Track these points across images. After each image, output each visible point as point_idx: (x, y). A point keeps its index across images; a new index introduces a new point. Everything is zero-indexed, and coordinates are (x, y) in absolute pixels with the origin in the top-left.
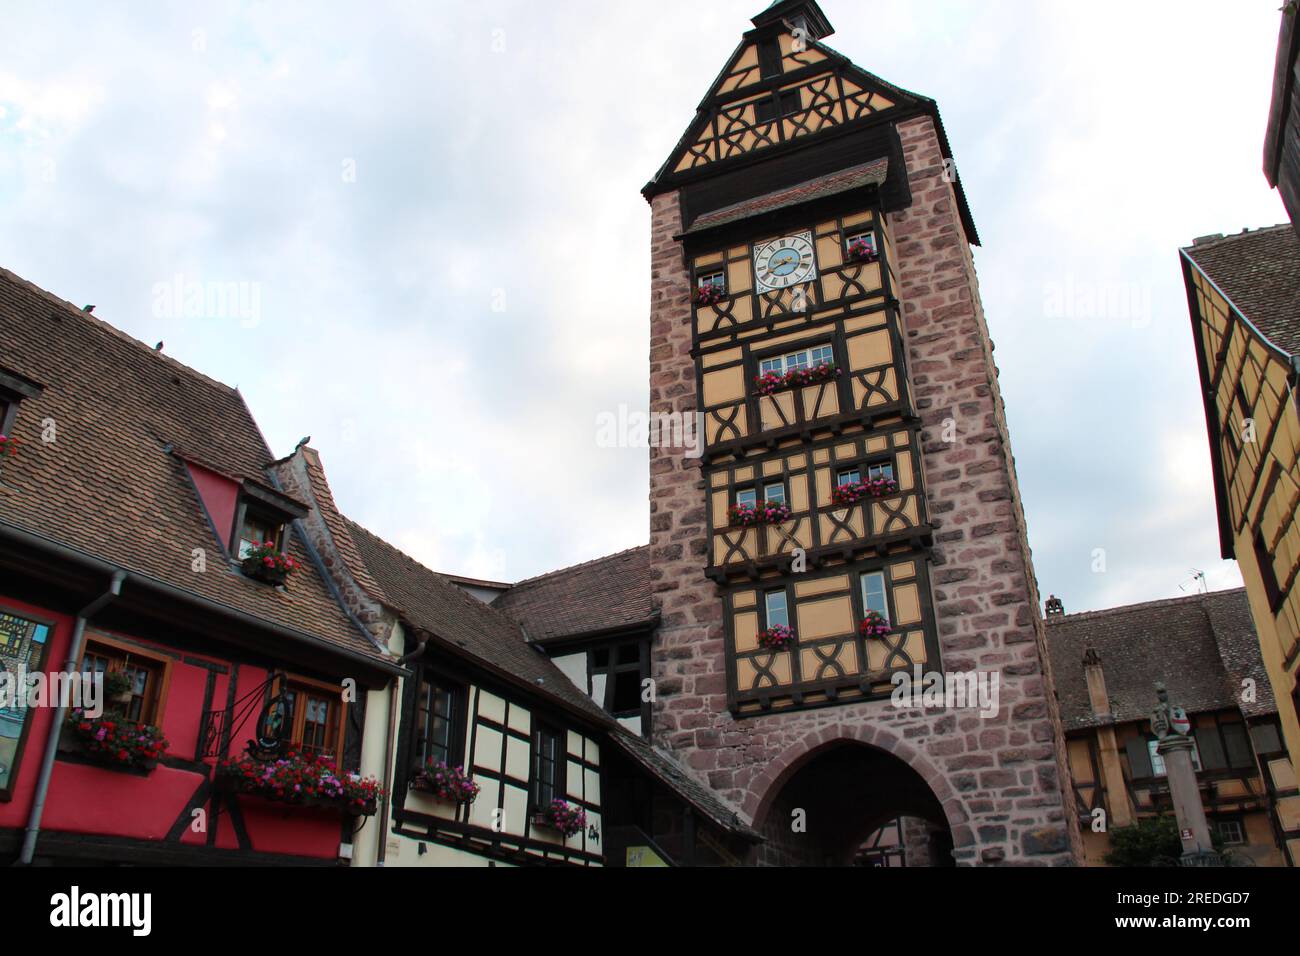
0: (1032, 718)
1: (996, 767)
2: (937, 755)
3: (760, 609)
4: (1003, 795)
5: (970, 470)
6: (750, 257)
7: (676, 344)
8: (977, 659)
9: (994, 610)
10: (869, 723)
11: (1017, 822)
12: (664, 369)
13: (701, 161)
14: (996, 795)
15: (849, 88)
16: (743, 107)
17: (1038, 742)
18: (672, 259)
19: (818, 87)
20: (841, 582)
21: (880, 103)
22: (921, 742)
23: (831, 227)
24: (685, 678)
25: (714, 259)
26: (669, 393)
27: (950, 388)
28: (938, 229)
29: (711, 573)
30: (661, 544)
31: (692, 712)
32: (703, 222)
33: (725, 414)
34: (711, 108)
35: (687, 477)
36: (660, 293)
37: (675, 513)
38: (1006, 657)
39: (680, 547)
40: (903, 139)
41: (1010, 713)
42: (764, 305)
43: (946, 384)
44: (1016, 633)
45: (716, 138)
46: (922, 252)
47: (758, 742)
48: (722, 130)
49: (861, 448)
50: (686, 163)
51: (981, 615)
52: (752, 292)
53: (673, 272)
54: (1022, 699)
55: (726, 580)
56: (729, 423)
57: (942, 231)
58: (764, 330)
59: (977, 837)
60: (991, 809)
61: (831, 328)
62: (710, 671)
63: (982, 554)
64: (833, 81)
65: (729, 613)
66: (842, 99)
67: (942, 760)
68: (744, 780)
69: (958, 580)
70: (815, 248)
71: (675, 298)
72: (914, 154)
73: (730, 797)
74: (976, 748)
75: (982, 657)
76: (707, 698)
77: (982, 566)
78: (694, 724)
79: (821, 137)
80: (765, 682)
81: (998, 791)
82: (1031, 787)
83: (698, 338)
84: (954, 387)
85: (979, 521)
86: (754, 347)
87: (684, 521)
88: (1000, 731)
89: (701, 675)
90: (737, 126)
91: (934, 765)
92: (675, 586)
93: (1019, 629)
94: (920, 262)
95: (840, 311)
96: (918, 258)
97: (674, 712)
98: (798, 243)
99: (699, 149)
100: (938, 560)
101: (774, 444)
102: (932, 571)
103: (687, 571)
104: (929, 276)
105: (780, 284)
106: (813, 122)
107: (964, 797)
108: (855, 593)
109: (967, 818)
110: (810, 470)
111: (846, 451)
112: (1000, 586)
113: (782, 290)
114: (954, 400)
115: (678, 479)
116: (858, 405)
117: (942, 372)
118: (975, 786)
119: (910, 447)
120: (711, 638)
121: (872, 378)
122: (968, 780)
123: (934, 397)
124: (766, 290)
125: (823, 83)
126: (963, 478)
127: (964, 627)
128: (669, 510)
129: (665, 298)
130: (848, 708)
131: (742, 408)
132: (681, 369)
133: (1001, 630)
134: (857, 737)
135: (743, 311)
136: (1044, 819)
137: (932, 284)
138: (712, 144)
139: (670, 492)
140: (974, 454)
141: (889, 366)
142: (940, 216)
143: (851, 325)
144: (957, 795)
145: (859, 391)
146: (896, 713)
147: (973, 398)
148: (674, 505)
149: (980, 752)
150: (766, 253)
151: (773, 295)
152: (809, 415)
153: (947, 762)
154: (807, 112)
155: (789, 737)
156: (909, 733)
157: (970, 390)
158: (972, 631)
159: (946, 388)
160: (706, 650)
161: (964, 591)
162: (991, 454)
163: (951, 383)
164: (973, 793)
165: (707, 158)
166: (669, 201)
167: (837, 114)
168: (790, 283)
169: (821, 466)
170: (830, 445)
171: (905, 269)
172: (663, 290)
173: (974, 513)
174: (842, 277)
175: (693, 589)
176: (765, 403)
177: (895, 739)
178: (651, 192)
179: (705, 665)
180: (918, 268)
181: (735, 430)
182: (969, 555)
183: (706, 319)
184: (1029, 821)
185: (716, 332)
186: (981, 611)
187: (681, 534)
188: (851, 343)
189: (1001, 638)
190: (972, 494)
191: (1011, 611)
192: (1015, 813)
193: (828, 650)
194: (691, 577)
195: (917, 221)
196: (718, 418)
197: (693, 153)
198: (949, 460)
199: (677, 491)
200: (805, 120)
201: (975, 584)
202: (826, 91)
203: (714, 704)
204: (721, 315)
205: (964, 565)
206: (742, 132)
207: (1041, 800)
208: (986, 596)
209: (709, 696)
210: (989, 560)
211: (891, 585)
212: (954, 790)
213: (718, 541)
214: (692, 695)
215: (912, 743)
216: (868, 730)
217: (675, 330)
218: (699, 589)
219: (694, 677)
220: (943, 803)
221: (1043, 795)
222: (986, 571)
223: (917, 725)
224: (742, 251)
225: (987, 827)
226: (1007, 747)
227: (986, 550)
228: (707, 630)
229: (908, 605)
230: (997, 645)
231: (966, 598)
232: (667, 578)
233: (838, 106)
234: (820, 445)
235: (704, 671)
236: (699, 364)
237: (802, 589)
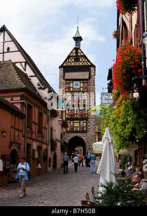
2: (85, 139)
3: (70, 123)
6: (73, 83)
8: (90, 131)
15: (86, 60)
16: (73, 58)
19: (82, 58)
20: (79, 121)
21: (89, 64)
22: (84, 137)
23: (82, 82)
34: (69, 57)
38: (93, 131)
40: (91, 70)
41: (92, 136)
47: (69, 135)
48: (70, 61)
50: (65, 65)
52: (73, 87)
53: (62, 80)
54: (94, 135)
55: (67, 119)
64: (84, 58)
66: (85, 62)
68: (67, 139)
69: (90, 123)
70: (80, 84)
72: (92, 72)
74: (89, 138)
77: (92, 122)
79: (82, 66)
80: (70, 130)
83: (66, 91)
85: (92, 117)
86: (72, 94)
90: (72, 61)
96: (90, 86)
98: (78, 82)
100: (88, 120)
102: (87, 122)
106: (81, 64)
108: (80, 123)
109: (87, 144)
110: (77, 110)
118: (89, 142)
127: (89, 127)
129: (61, 83)
130: (78, 133)
134: (78, 136)
135: (71, 89)
137: (91, 90)
138: (68, 63)
144: (87, 142)
146: (82, 134)
151: (75, 88)
154: (80, 62)
155: (72, 135)
165: (67, 65)
166: (62, 69)
167: (84, 64)
168: (77, 88)
174: (83, 88)
177: (82, 137)
178: (60, 67)
182: (91, 120)
185: (68, 91)
193: (77, 128)
195: (91, 81)
197: (66, 63)
202: (83, 60)
204: (69, 89)
208: (92, 125)
211: (83, 122)
213: (67, 115)
216: (80, 136)
227: (93, 120)
229: (85, 125)
230: (92, 129)
231: (90, 125)
237: (75, 121)
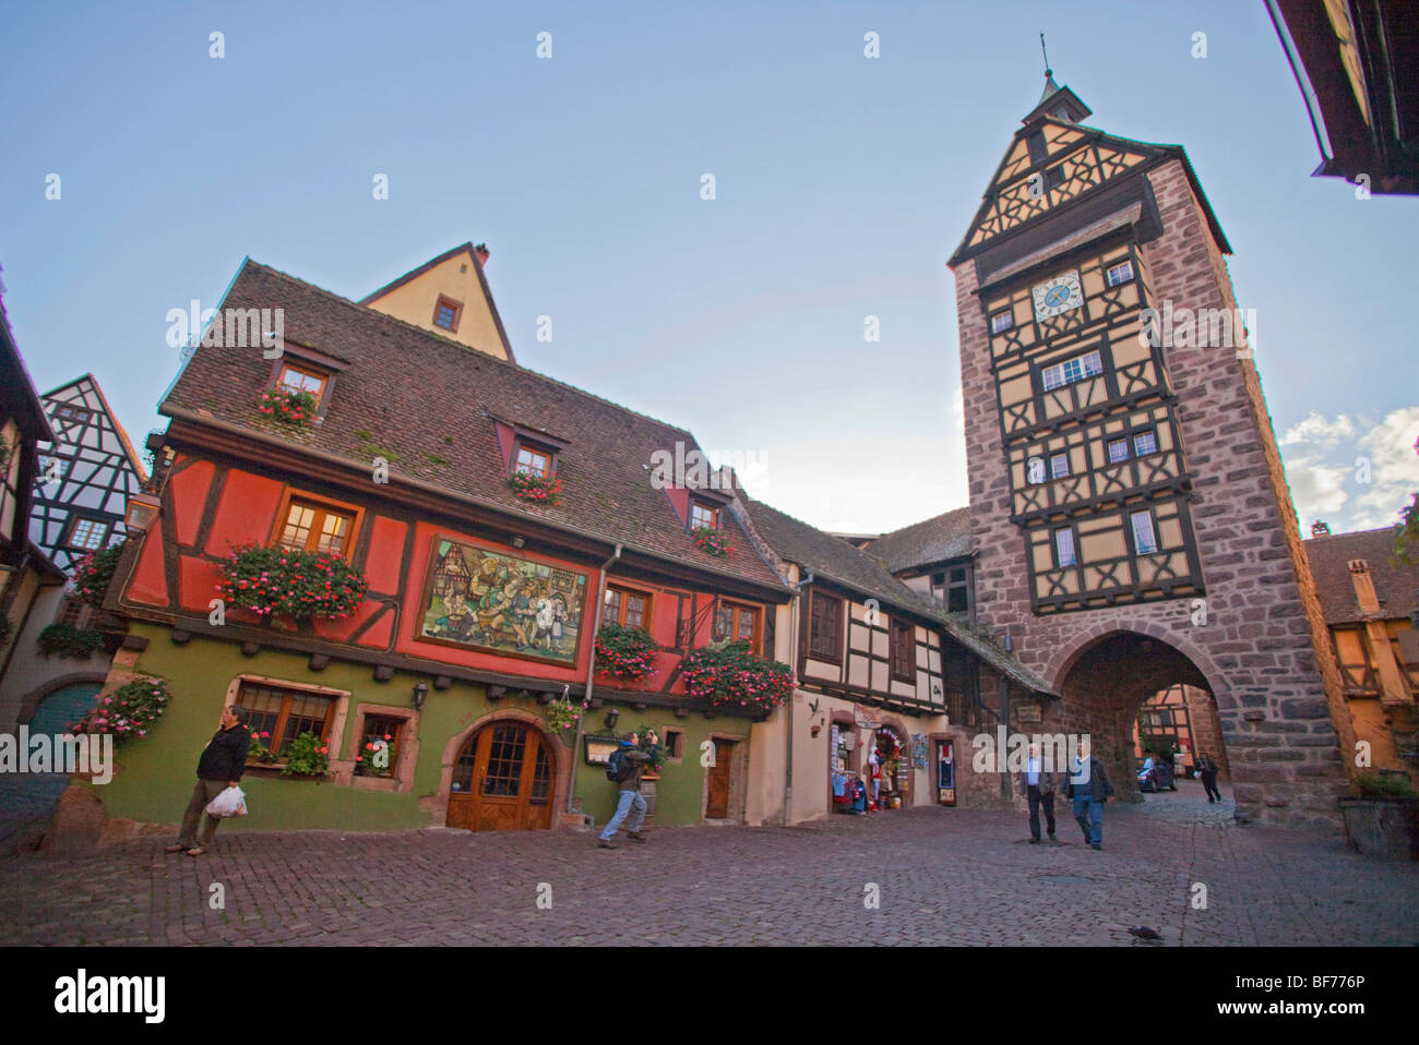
0: (1289, 615)
1: (1256, 652)
2: (1200, 642)
3: (1052, 542)
4: (1262, 673)
5: (1223, 431)
6: (1030, 297)
7: (980, 366)
8: (1235, 572)
9: (1249, 535)
10: (1142, 619)
11: (1278, 693)
12: (972, 385)
13: (989, 235)
14: (1255, 672)
15: (1104, 154)
16: (1018, 189)
17: (1296, 634)
18: (972, 309)
19: (1078, 159)
20: (1116, 520)
21: (1132, 160)
22: (1187, 632)
23: (1094, 263)
24: (999, 590)
25: (1004, 302)
26: (977, 400)
27: (1203, 370)
28: (1188, 249)
29: (1014, 520)
30: (977, 503)
31: (1005, 612)
32: (993, 278)
33: (1018, 410)
34: (993, 194)
35: (994, 456)
36: (965, 334)
37: (986, 480)
38: (1261, 570)
39: (991, 504)
40: (1153, 184)
41: (1267, 612)
42: (1043, 330)
43: (1199, 368)
44: (1270, 552)
45: (999, 216)
46: (1174, 269)
47: (1055, 631)
48: (1002, 210)
49: (1127, 423)
50: (977, 238)
51: (1238, 539)
52: (1034, 322)
53: (974, 316)
54: (1278, 601)
55: (1025, 523)
56: (1022, 416)
57: (1192, 249)
58: (1044, 348)
59: (1239, 703)
60: (1251, 682)
61: (1098, 338)
62: (1017, 585)
63: (1237, 493)
64: (1090, 152)
65: (1030, 546)
66: (1099, 164)
67: (1205, 646)
68: (1044, 657)
69: (1215, 514)
70: (1081, 282)
71: (976, 335)
72: (1165, 193)
73: (1035, 669)
74: (1236, 637)
75: (1239, 571)
76: (1015, 603)
77: (1237, 503)
78: (1006, 621)
79: (1084, 197)
80: (1058, 592)
81: (1258, 669)
82: (1289, 668)
83: (995, 360)
84: (1207, 369)
85: (1233, 468)
86: (1037, 360)
87: (993, 486)
88: (1260, 625)
89: (1010, 588)
90: (1015, 203)
91: (1199, 650)
92: (989, 530)
93: (1273, 548)
94: (1173, 277)
95: (1105, 325)
96: (1170, 275)
97: (992, 613)
98: (1069, 279)
99: (986, 226)
100: (1198, 500)
101: (1057, 427)
102: (1192, 508)
103: (996, 519)
104: (1181, 287)
105: (1055, 312)
106: (1076, 187)
107: (1227, 673)
108: (1127, 529)
109: (1229, 689)
110: (1086, 443)
111: (1115, 427)
112: (1255, 516)
113: (1056, 317)
114: (1207, 379)
115: (987, 458)
116: (1123, 392)
117: (1197, 359)
118: (1236, 666)
119: (1168, 419)
120: (1017, 563)
121: (1134, 372)
122: (1230, 661)
123: (1189, 379)
124: (1043, 319)
125: (1081, 156)
126: (1218, 437)
127: (1222, 549)
128: (981, 479)
129: (969, 336)
130: (1124, 609)
131: (1031, 405)
132: (984, 383)
133: (1256, 550)
134: (1132, 629)
135: (1027, 337)
136: (1303, 691)
137: (1184, 293)
138: (996, 221)
139: (982, 467)
140: (1227, 417)
141: (1147, 360)
142: (1189, 238)
143: (1113, 334)
144: (1220, 671)
145: (1123, 382)
146: (1164, 612)
147: (1225, 375)
148: (984, 476)
149: (1239, 640)
150: (1041, 291)
151: (1050, 322)
152: (1083, 404)
153: (1210, 648)
154: (1070, 181)
155: (1078, 629)
156: (1176, 626)
157: (1222, 369)
158: (1230, 551)
159: (1200, 371)
160: (1013, 571)
161: (1220, 522)
162: (1243, 417)
163: (1205, 366)
164: (1234, 670)
165: (993, 232)
166: (967, 266)
167: (1096, 177)
168: (1063, 311)
169: (1095, 439)
170: (1101, 424)
171: (1160, 285)
172: (967, 330)
173: (1228, 463)
174: (1105, 300)
175: (1002, 531)
176: (1049, 401)
177: (1164, 630)
178: (954, 263)
179: (1013, 581)
180: (1171, 282)
181: (1026, 421)
182: (1226, 494)
183: (1000, 346)
184: (1290, 693)
185: (1007, 355)
186: (1237, 536)
187: (991, 495)
188: (1114, 348)
189: (1257, 555)
190: (1227, 449)
191: (1266, 535)
192: (1274, 687)
193: (1106, 569)
194: (1001, 523)
195: (1170, 246)
196: (1013, 414)
197: (982, 230)
198: (1204, 425)
199: (986, 466)
200: (1068, 187)
201: (1232, 516)
202: (1085, 161)
203: (1021, 607)
204: (1011, 341)
205: (1221, 502)
206: (1019, 207)
207: (1300, 678)
208: (1242, 525)
209: (1017, 602)
210: (1244, 497)
211: (1156, 521)
212: (1217, 667)
213: (1018, 499)
214: (1004, 601)
215: (1179, 634)
216: (1143, 624)
217: (978, 357)
218: (1006, 531)
219: (1005, 589)
220: (1207, 676)
221: (1301, 674)
222: (1242, 506)
223: (1183, 621)
224: (1024, 293)
225: (1247, 696)
226: (1266, 637)
227: (1240, 490)
228: (1013, 558)
229: (1172, 534)
230: (1253, 561)
231: (1225, 526)
232: (983, 525)
233: (1096, 171)
234: (1093, 424)
235: (1012, 585)
236: (997, 377)
237: (1084, 527)
